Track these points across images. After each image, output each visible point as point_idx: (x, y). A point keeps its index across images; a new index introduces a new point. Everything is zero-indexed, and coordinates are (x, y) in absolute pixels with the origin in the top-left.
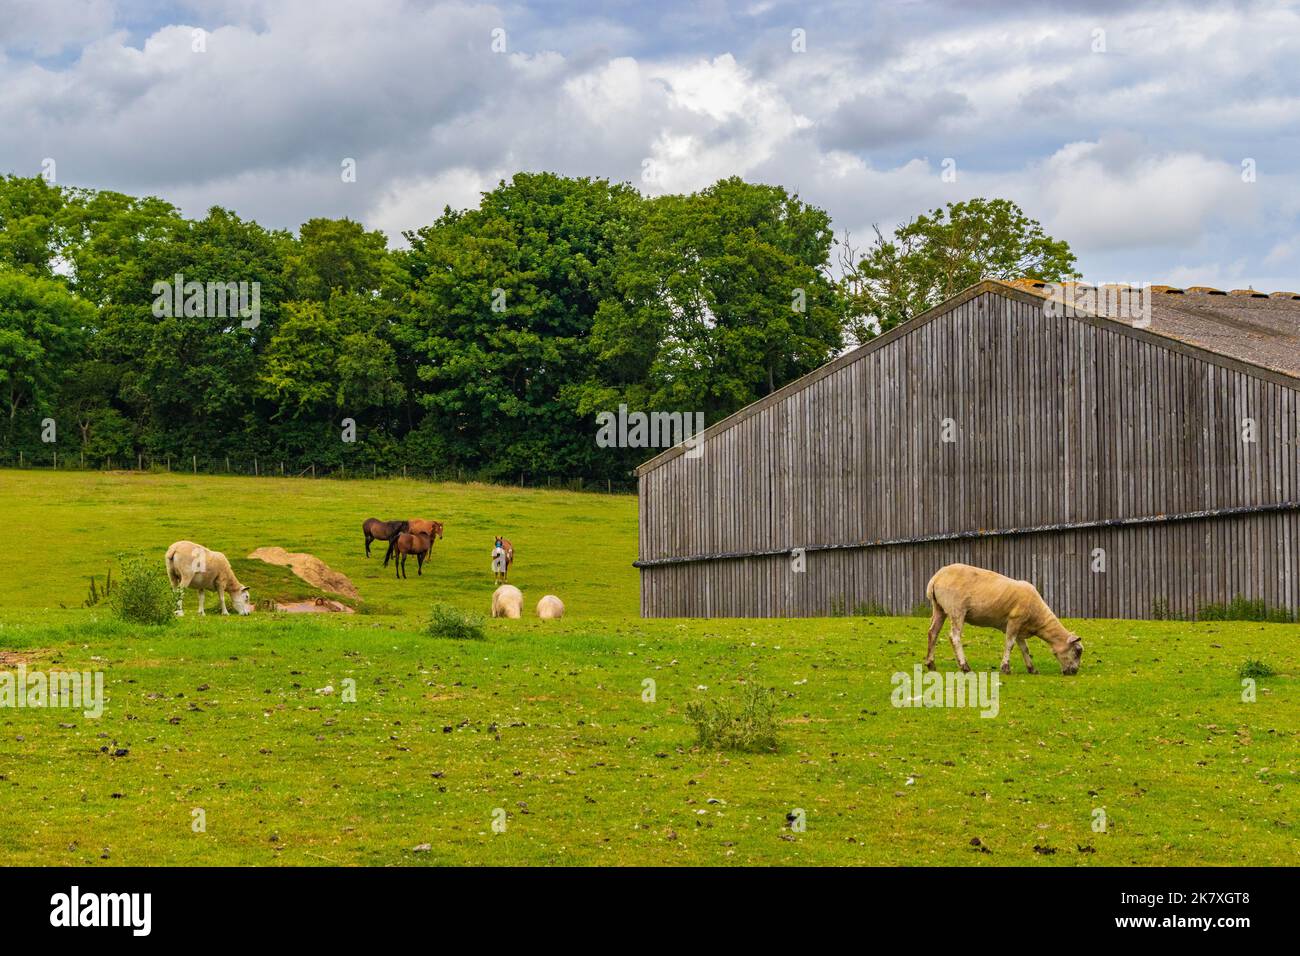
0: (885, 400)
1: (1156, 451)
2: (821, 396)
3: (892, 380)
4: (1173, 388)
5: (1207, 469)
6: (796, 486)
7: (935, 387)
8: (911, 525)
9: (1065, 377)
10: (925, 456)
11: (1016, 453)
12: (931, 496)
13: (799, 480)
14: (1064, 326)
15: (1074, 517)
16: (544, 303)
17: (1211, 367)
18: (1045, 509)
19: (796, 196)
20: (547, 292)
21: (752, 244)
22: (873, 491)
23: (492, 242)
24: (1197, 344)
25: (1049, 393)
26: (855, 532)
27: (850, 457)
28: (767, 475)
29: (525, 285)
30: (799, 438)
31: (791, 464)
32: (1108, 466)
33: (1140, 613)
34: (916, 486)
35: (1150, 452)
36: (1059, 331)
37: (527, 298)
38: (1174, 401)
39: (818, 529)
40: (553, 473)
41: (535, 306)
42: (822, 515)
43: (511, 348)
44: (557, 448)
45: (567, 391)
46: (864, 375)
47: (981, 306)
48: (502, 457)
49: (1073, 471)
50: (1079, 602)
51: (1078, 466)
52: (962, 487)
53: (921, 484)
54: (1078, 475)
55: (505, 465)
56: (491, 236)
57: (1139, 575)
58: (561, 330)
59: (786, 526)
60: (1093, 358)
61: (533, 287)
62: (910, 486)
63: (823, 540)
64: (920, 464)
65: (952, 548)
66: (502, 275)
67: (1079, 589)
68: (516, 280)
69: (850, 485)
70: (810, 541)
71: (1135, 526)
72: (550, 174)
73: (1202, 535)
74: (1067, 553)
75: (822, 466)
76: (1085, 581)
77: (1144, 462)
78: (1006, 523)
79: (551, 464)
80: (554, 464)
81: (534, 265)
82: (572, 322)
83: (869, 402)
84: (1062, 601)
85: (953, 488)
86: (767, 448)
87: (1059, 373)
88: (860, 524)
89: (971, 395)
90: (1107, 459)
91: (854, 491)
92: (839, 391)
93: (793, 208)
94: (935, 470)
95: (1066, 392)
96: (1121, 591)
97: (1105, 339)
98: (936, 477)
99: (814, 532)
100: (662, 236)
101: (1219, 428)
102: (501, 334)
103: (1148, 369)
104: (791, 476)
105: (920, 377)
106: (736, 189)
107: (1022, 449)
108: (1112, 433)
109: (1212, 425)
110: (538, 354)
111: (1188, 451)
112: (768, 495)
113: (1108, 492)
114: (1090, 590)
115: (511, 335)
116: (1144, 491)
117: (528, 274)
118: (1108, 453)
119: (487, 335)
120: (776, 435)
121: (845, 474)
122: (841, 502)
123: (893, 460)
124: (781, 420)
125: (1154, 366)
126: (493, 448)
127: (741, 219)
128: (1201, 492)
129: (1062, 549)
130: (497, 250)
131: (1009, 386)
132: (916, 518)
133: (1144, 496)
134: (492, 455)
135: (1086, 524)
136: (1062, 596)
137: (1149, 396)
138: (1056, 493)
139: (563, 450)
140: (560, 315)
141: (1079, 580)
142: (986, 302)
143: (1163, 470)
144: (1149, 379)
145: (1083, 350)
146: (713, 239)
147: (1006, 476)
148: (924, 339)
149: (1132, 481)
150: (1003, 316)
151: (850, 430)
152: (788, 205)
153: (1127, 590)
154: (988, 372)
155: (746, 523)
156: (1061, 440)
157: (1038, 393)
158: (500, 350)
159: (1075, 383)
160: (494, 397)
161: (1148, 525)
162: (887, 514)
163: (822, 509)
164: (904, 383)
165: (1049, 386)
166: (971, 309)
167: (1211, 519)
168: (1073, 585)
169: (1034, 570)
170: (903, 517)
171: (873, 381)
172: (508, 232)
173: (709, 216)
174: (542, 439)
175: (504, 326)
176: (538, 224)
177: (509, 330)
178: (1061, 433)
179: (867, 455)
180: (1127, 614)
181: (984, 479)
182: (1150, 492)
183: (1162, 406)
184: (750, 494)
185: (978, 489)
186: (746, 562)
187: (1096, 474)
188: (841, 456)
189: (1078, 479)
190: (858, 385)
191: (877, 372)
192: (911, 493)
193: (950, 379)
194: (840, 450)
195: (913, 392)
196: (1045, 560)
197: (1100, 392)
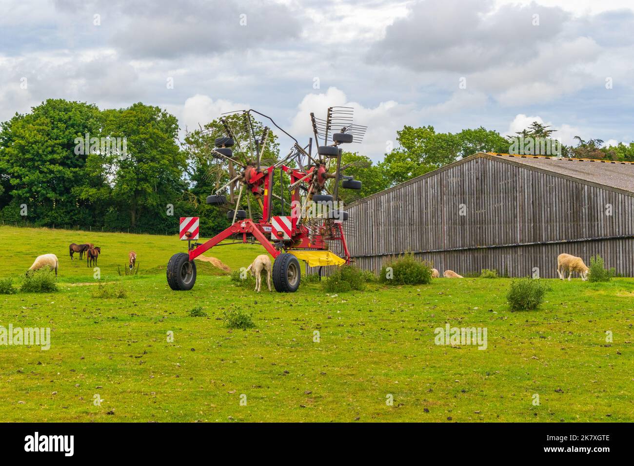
0: (430, 197)
1: (561, 216)
2: (398, 196)
3: (434, 190)
4: (569, 194)
5: (584, 223)
6: (385, 230)
7: (455, 192)
8: (443, 244)
9: (518, 189)
10: (450, 218)
11: (494, 217)
12: (453, 233)
13: (387, 227)
14: (517, 170)
15: (521, 241)
16: (65, 154)
17: (586, 187)
18: (508, 238)
19: (165, 110)
20: (66, 149)
21: (150, 130)
22: (424, 231)
23: (41, 128)
24: (580, 178)
25: (510, 195)
26: (415, 247)
27: (412, 219)
28: (371, 225)
29: (56, 146)
30: (387, 211)
31: (383, 221)
32: (538, 222)
33: (553, 276)
34: (445, 230)
35: (558, 217)
36: (515, 172)
37: (58, 151)
38: (569, 198)
39: (397, 246)
40: (67, 224)
41: (61, 154)
42: (399, 241)
43: (51, 172)
44: (68, 213)
45: (75, 190)
46: (420, 188)
47: (477, 162)
48: (45, 217)
49: (521, 224)
50: (524, 272)
51: (524, 222)
52: (468, 230)
53: (448, 229)
54: (524, 225)
55: (47, 220)
56: (40, 125)
57: (553, 262)
58: (71, 165)
59: (381, 245)
60: (531, 182)
61: (60, 147)
62: (443, 230)
63: (399, 250)
64: (448, 221)
65: (463, 252)
66: (47, 141)
67: (524, 267)
68: (53, 144)
69: (413, 229)
70: (392, 250)
71: (551, 244)
72: (63, 99)
73: (582, 248)
74: (519, 254)
75: (399, 222)
76: (527, 264)
77: (555, 221)
78: (489, 243)
79: (67, 220)
80: (68, 220)
81: (61, 138)
82: (76, 162)
83: (422, 198)
84: (516, 272)
85: (463, 230)
86: (371, 215)
87: (514, 188)
88: (418, 244)
89: (472, 196)
90: (538, 219)
91: (415, 232)
92: (407, 194)
93: (164, 115)
94: (455, 223)
95: (518, 195)
96: (544, 268)
97: (537, 175)
98: (455, 226)
99: (394, 247)
100: (115, 127)
101: (590, 208)
102: (47, 167)
103: (557, 187)
104: (383, 226)
105: (447, 188)
106: (141, 107)
107: (497, 215)
108: (540, 210)
109: (587, 207)
110: (63, 175)
111: (576, 216)
112: (371, 233)
113: (538, 232)
114: (530, 268)
115: (52, 167)
116: (555, 231)
117: (58, 141)
118: (538, 217)
119: (41, 166)
120: (375, 210)
121: (410, 225)
122: (408, 236)
123: (434, 220)
124: (378, 204)
125: (560, 186)
126: (42, 213)
127: (146, 119)
128: (581, 232)
129: (516, 252)
130: (43, 131)
131: (491, 192)
132: (445, 242)
133: (555, 233)
134: (42, 216)
135: (529, 244)
136: (516, 270)
137: (557, 197)
138: (513, 233)
139: (72, 214)
140: (71, 158)
141: (524, 264)
142: (480, 161)
143: (564, 224)
144: (557, 190)
145: (526, 180)
146: (135, 128)
147: (489, 226)
148: (449, 174)
149: (549, 228)
150: (487, 166)
151: (412, 208)
152: (162, 114)
153: (547, 267)
154: (480, 187)
155: (360, 244)
156: (515, 212)
157: (504, 195)
158: (46, 173)
159: (523, 191)
160: (45, 192)
161: (557, 244)
162: (431, 240)
163: (399, 238)
164: (439, 191)
165: (510, 192)
166: (472, 163)
167: (586, 241)
168: (522, 266)
169: (503, 260)
170: (439, 241)
171: (424, 190)
172: (48, 124)
173: (132, 118)
174: (62, 209)
175: (48, 163)
176: (60, 120)
177: (50, 164)
178: (515, 210)
179: (421, 218)
180: (547, 276)
181: (478, 227)
182: (558, 232)
183: (563, 200)
184: (362, 233)
185: (476, 231)
186: (360, 259)
187: (532, 225)
188: (408, 218)
189: (524, 227)
190: (417, 192)
191: (426, 187)
192: (443, 232)
193: (462, 189)
194: (408, 216)
195: (444, 194)
196: (508, 257)
197: (534, 195)
